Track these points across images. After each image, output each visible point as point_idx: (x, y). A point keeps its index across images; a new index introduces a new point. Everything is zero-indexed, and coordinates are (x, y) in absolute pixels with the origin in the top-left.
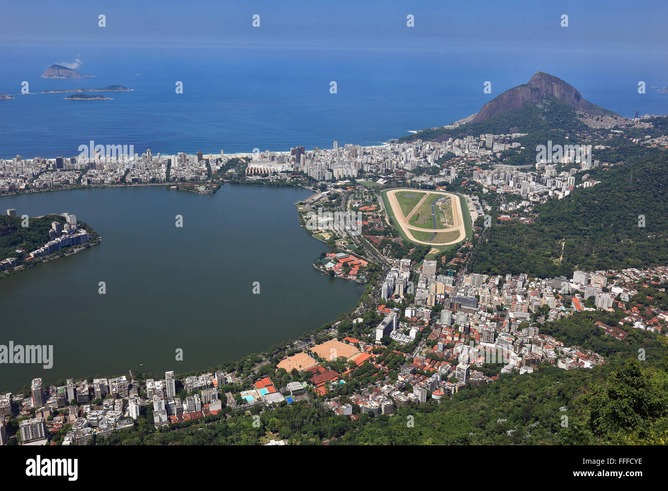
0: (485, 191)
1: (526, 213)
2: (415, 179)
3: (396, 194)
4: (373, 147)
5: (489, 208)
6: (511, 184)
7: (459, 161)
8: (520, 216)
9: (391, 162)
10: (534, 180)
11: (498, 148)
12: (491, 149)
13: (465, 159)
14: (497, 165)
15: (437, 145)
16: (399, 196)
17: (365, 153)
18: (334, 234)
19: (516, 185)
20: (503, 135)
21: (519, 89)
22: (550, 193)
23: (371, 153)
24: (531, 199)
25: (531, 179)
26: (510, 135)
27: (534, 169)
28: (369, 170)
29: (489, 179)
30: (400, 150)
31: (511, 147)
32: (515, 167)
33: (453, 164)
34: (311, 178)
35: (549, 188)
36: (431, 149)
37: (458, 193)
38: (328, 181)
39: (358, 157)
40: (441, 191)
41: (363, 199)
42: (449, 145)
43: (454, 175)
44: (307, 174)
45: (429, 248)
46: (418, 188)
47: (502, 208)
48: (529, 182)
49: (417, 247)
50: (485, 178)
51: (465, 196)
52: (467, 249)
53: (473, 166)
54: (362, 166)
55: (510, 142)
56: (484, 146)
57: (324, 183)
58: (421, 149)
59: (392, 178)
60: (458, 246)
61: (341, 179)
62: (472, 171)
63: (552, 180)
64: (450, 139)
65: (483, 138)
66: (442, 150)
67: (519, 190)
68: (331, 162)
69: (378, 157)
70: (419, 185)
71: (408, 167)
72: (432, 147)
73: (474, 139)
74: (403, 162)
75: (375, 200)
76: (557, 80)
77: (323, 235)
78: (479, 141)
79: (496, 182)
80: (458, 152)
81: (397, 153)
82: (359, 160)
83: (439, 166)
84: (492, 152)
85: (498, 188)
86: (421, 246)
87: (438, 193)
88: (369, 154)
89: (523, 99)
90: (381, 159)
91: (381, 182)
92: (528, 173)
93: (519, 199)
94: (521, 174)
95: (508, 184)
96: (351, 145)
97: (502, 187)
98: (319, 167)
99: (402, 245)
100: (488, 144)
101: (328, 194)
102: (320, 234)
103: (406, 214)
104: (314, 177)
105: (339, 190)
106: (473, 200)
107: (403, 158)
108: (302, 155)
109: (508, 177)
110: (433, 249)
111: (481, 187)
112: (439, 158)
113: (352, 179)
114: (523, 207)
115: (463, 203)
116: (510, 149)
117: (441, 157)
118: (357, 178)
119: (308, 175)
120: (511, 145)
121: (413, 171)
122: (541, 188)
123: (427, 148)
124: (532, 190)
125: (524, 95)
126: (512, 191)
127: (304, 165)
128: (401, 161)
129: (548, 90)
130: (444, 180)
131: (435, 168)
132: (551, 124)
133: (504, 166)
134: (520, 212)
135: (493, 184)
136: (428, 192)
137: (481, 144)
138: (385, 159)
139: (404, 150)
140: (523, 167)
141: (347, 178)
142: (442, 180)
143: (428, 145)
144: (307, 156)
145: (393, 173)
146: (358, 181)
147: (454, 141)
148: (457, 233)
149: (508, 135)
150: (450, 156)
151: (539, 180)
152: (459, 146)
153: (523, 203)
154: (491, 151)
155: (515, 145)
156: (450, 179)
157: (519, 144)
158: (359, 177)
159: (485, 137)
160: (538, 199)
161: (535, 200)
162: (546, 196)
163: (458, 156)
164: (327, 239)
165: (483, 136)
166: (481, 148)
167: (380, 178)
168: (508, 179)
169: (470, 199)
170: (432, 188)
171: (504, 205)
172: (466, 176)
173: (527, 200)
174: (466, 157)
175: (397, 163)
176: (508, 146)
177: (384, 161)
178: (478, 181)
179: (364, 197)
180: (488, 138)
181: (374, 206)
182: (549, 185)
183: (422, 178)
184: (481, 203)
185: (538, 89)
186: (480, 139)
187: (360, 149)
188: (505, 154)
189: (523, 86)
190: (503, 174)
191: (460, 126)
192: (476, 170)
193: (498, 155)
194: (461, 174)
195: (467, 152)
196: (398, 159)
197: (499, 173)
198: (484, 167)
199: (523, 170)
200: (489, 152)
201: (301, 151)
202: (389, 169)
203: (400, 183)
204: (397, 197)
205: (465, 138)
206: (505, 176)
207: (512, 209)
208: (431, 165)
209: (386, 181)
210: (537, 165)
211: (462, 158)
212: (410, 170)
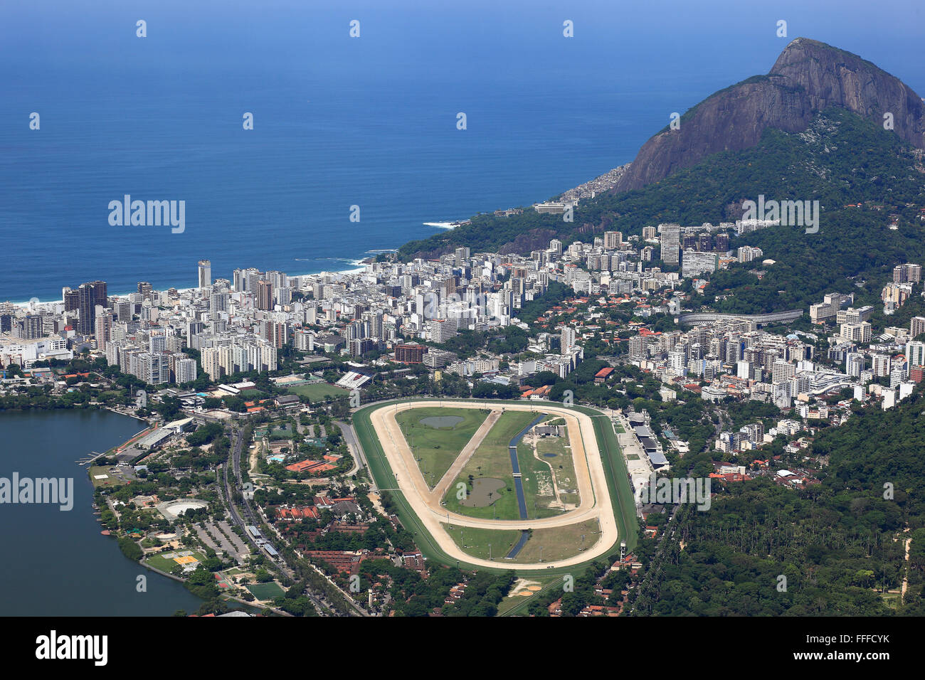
0: (667, 394)
1: (791, 455)
2: (454, 368)
3: (399, 417)
4: (323, 275)
5: (682, 447)
6: (743, 369)
7: (583, 308)
8: (775, 467)
9: (380, 318)
10: (807, 356)
11: (698, 263)
12: (677, 268)
13: (602, 301)
14: (699, 317)
15: (517, 263)
16: (408, 423)
17: (297, 296)
18: (212, 554)
19: (758, 372)
20: (708, 226)
21: (746, 89)
22: (858, 394)
23: (316, 294)
24: (803, 412)
25: (798, 354)
26: (730, 225)
27: (805, 323)
28: (311, 348)
29: (676, 358)
30: (406, 282)
31: (735, 260)
32: (750, 320)
33: (566, 319)
34: (132, 378)
35: (854, 379)
36: (500, 277)
37: (588, 406)
38: (184, 387)
39: (277, 308)
40: (534, 403)
41: (298, 438)
42: (552, 260)
43: (571, 351)
44: (118, 367)
45: (510, 579)
46: (465, 395)
47: (720, 445)
48: (795, 362)
49: (471, 579)
50: (665, 355)
51: (608, 413)
52: (624, 577)
53: (626, 320)
54: (291, 334)
55: (732, 244)
56: (656, 261)
57: (172, 392)
58: (468, 277)
59: (386, 368)
60: (597, 567)
61: (225, 380)
62: (624, 336)
63: (860, 354)
64: (555, 244)
65: (650, 234)
66: (532, 276)
67: (767, 387)
68: (192, 326)
69: (337, 307)
70: (467, 387)
71: (431, 334)
72: (501, 270)
73: (625, 239)
74: (415, 318)
75: (335, 441)
76: (853, 62)
77: (178, 560)
78: (639, 246)
79: (697, 367)
80: (579, 281)
81: (396, 292)
82: (279, 316)
83: (524, 326)
84: (680, 277)
85: (704, 384)
86: (484, 574)
87: (527, 408)
88: (310, 296)
89: (760, 119)
90: (347, 310)
91: (350, 381)
92: (792, 337)
93: (768, 414)
94: (768, 338)
95: (735, 371)
96: (253, 272)
97: (716, 382)
98: (155, 345)
99: (425, 574)
100: (668, 256)
101: (186, 428)
102: (167, 556)
103: (432, 476)
104: (141, 377)
105: (221, 414)
106: (633, 424)
107: (414, 306)
108: (99, 310)
109: (733, 349)
110: (522, 583)
111: (653, 384)
112: (524, 303)
113: (261, 377)
114: (783, 440)
115: (604, 433)
116: (732, 265)
117: (529, 297)
118: (275, 374)
119: (123, 370)
120: (735, 255)
121: (447, 345)
122: (829, 380)
123: (487, 272)
124: (804, 385)
125: (763, 105)
126: (746, 391)
127: (107, 338)
128: (409, 315)
129: (829, 91)
130: (543, 368)
131: (512, 331)
132: (844, 190)
133: (719, 318)
134: (775, 452)
135: (689, 375)
136: (496, 407)
137: (646, 255)
138: (359, 310)
139: (416, 281)
140: (773, 317)
141: (245, 375)
142: (533, 367)
143: (488, 264)
144: (117, 310)
145: (386, 352)
146: (281, 381)
147: (565, 248)
148: (591, 530)
149: (724, 225)
150: (557, 294)
151: (823, 355)
152: (581, 264)
153: (782, 426)
154: (676, 276)
155: (747, 253)
156: (561, 364)
157: (758, 252)
158: (282, 370)
159: (658, 235)
160: (823, 412)
161: (817, 416)
162: (845, 404)
163: (581, 294)
164: (187, 569)
165: (651, 229)
166: (647, 265)
167: (347, 369)
168: (733, 358)
169: (623, 422)
170: (508, 394)
171: (726, 436)
172: (607, 354)
173: (793, 415)
174: (604, 294)
175: (399, 323)
176: (726, 258)
177: (358, 317)
178: (643, 366)
179: (300, 430)
180: (665, 237)
181: (332, 458)
182: (852, 368)
183: (480, 366)
184: (658, 433)
185: (798, 89)
186: (641, 239)
187: (280, 284)
188: (718, 282)
189: (757, 79)
190: (715, 341)
191: (582, 202)
192: (636, 333)
193: (700, 286)
194: (593, 348)
195: (605, 279)
196: (401, 310)
197: (704, 339)
198: (661, 323)
199: (773, 328)
200: (672, 278)
201: (97, 296)
202: (375, 340)
203: (411, 382)
204: (402, 425)
205: (597, 240)
206: (723, 348)
207: (749, 447)
208: (503, 323)
209: (366, 378)
210: (814, 312)
211: (593, 300)
212: (438, 340)
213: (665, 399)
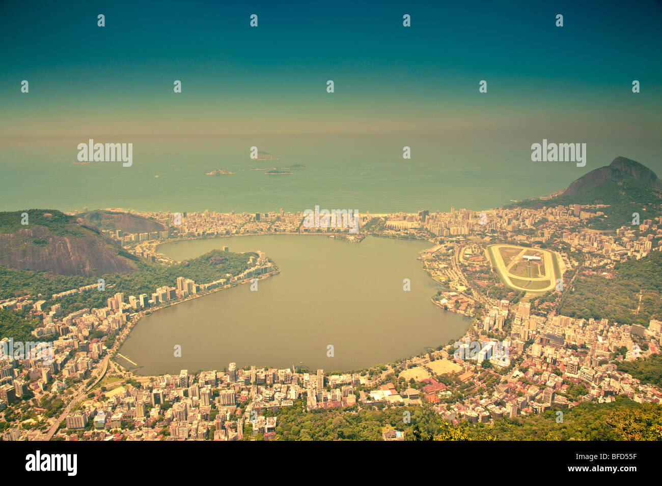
0: (572, 250)
1: (608, 269)
2: (515, 237)
3: (499, 249)
4: (482, 212)
5: (576, 264)
6: (595, 244)
7: (551, 225)
8: (602, 271)
9: (496, 224)
10: (615, 243)
11: (585, 215)
12: (579, 216)
14: (583, 229)
15: (534, 212)
17: (475, 217)
18: (449, 278)
19: (600, 246)
20: (588, 206)
21: (602, 170)
22: (630, 254)
24: (612, 258)
25: (612, 242)
26: (595, 206)
27: (615, 233)
28: (478, 230)
29: (576, 240)
32: (599, 232)
33: (546, 227)
34: (433, 234)
35: (628, 250)
36: (529, 215)
37: (550, 250)
38: (446, 236)
39: (470, 219)
40: (536, 248)
42: (543, 212)
43: (547, 236)
44: (430, 230)
45: (525, 292)
46: (517, 245)
47: (587, 264)
48: (611, 244)
49: (514, 291)
50: (573, 239)
51: (556, 252)
52: (556, 296)
53: (563, 229)
54: (473, 226)
55: (595, 211)
56: (573, 214)
57: (442, 238)
58: (520, 215)
59: (496, 236)
60: (549, 293)
61: (456, 236)
62: (562, 233)
63: (631, 243)
64: (544, 208)
66: (538, 216)
68: (449, 222)
70: (518, 243)
71: (509, 228)
72: (529, 213)
73: (564, 208)
75: (482, 253)
77: (440, 278)
78: (568, 210)
79: (582, 243)
80: (551, 218)
81: (501, 217)
82: (470, 221)
83: (534, 228)
85: (584, 247)
86: (518, 291)
87: (534, 249)
89: (606, 178)
91: (487, 239)
92: (610, 237)
93: (602, 257)
94: (603, 237)
95: (593, 245)
96: (466, 209)
97: (587, 247)
98: (439, 226)
100: (576, 213)
101: (445, 247)
102: (438, 277)
103: (506, 264)
104: (436, 233)
106: (563, 256)
107: (505, 221)
109: (593, 238)
110: (527, 294)
111: (569, 246)
112: (535, 223)
113: (465, 236)
114: (605, 264)
115: (554, 258)
116: (594, 217)
117: (536, 221)
118: (468, 235)
119: (431, 232)
120: (596, 214)
121: (513, 232)
122: (621, 250)
123: (526, 214)
124: (613, 250)
126: (596, 250)
128: (504, 223)
129: (627, 171)
130: (540, 240)
131: (531, 230)
132: (630, 198)
133: (590, 231)
134: (603, 268)
135: (579, 244)
136: (525, 248)
137: (570, 212)
138: (491, 221)
139: (507, 215)
140: (606, 231)
141: (461, 235)
142: (537, 239)
143: (526, 212)
145: (497, 232)
146: (469, 237)
147: (547, 209)
149: (592, 206)
150: (544, 221)
151: (618, 241)
152: (552, 214)
153: (606, 261)
154: (578, 218)
155: (599, 213)
156: (544, 239)
157: (602, 213)
158: (470, 235)
159: (573, 207)
160: (618, 258)
161: (616, 259)
162: (625, 257)
163: (551, 221)
164: (443, 281)
165: (571, 206)
166: (570, 215)
167: (487, 235)
168: (593, 241)
169: (560, 256)
170: (528, 245)
171: (589, 262)
172: (557, 237)
174: (557, 222)
175: (501, 225)
176: (593, 214)
177: (491, 223)
178: (567, 241)
179: (474, 250)
181: (481, 258)
182: (628, 247)
183: (521, 238)
184: (569, 259)
185: (617, 170)
186: (569, 208)
187: (472, 213)
188: (590, 221)
191: (553, 197)
192: (566, 233)
193: (585, 221)
194: (554, 235)
195: (558, 218)
197: (585, 235)
198: (572, 230)
199: (605, 234)
202: (494, 229)
203: (503, 240)
204: (500, 251)
205: (556, 207)
206: (590, 238)
207: (595, 266)
208: (529, 227)
209: (491, 238)
210: (618, 231)
211: (554, 223)
212: (511, 230)
213: (572, 251)
